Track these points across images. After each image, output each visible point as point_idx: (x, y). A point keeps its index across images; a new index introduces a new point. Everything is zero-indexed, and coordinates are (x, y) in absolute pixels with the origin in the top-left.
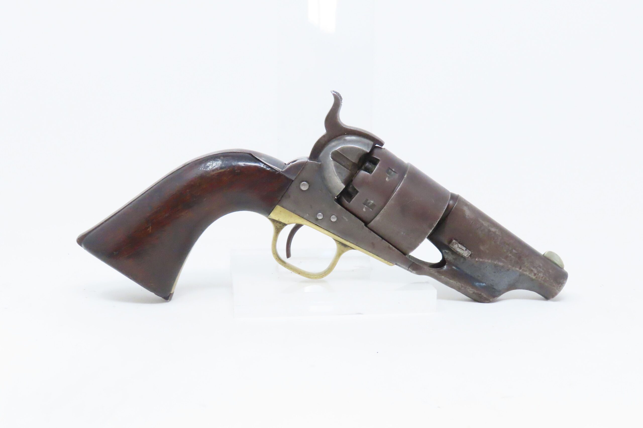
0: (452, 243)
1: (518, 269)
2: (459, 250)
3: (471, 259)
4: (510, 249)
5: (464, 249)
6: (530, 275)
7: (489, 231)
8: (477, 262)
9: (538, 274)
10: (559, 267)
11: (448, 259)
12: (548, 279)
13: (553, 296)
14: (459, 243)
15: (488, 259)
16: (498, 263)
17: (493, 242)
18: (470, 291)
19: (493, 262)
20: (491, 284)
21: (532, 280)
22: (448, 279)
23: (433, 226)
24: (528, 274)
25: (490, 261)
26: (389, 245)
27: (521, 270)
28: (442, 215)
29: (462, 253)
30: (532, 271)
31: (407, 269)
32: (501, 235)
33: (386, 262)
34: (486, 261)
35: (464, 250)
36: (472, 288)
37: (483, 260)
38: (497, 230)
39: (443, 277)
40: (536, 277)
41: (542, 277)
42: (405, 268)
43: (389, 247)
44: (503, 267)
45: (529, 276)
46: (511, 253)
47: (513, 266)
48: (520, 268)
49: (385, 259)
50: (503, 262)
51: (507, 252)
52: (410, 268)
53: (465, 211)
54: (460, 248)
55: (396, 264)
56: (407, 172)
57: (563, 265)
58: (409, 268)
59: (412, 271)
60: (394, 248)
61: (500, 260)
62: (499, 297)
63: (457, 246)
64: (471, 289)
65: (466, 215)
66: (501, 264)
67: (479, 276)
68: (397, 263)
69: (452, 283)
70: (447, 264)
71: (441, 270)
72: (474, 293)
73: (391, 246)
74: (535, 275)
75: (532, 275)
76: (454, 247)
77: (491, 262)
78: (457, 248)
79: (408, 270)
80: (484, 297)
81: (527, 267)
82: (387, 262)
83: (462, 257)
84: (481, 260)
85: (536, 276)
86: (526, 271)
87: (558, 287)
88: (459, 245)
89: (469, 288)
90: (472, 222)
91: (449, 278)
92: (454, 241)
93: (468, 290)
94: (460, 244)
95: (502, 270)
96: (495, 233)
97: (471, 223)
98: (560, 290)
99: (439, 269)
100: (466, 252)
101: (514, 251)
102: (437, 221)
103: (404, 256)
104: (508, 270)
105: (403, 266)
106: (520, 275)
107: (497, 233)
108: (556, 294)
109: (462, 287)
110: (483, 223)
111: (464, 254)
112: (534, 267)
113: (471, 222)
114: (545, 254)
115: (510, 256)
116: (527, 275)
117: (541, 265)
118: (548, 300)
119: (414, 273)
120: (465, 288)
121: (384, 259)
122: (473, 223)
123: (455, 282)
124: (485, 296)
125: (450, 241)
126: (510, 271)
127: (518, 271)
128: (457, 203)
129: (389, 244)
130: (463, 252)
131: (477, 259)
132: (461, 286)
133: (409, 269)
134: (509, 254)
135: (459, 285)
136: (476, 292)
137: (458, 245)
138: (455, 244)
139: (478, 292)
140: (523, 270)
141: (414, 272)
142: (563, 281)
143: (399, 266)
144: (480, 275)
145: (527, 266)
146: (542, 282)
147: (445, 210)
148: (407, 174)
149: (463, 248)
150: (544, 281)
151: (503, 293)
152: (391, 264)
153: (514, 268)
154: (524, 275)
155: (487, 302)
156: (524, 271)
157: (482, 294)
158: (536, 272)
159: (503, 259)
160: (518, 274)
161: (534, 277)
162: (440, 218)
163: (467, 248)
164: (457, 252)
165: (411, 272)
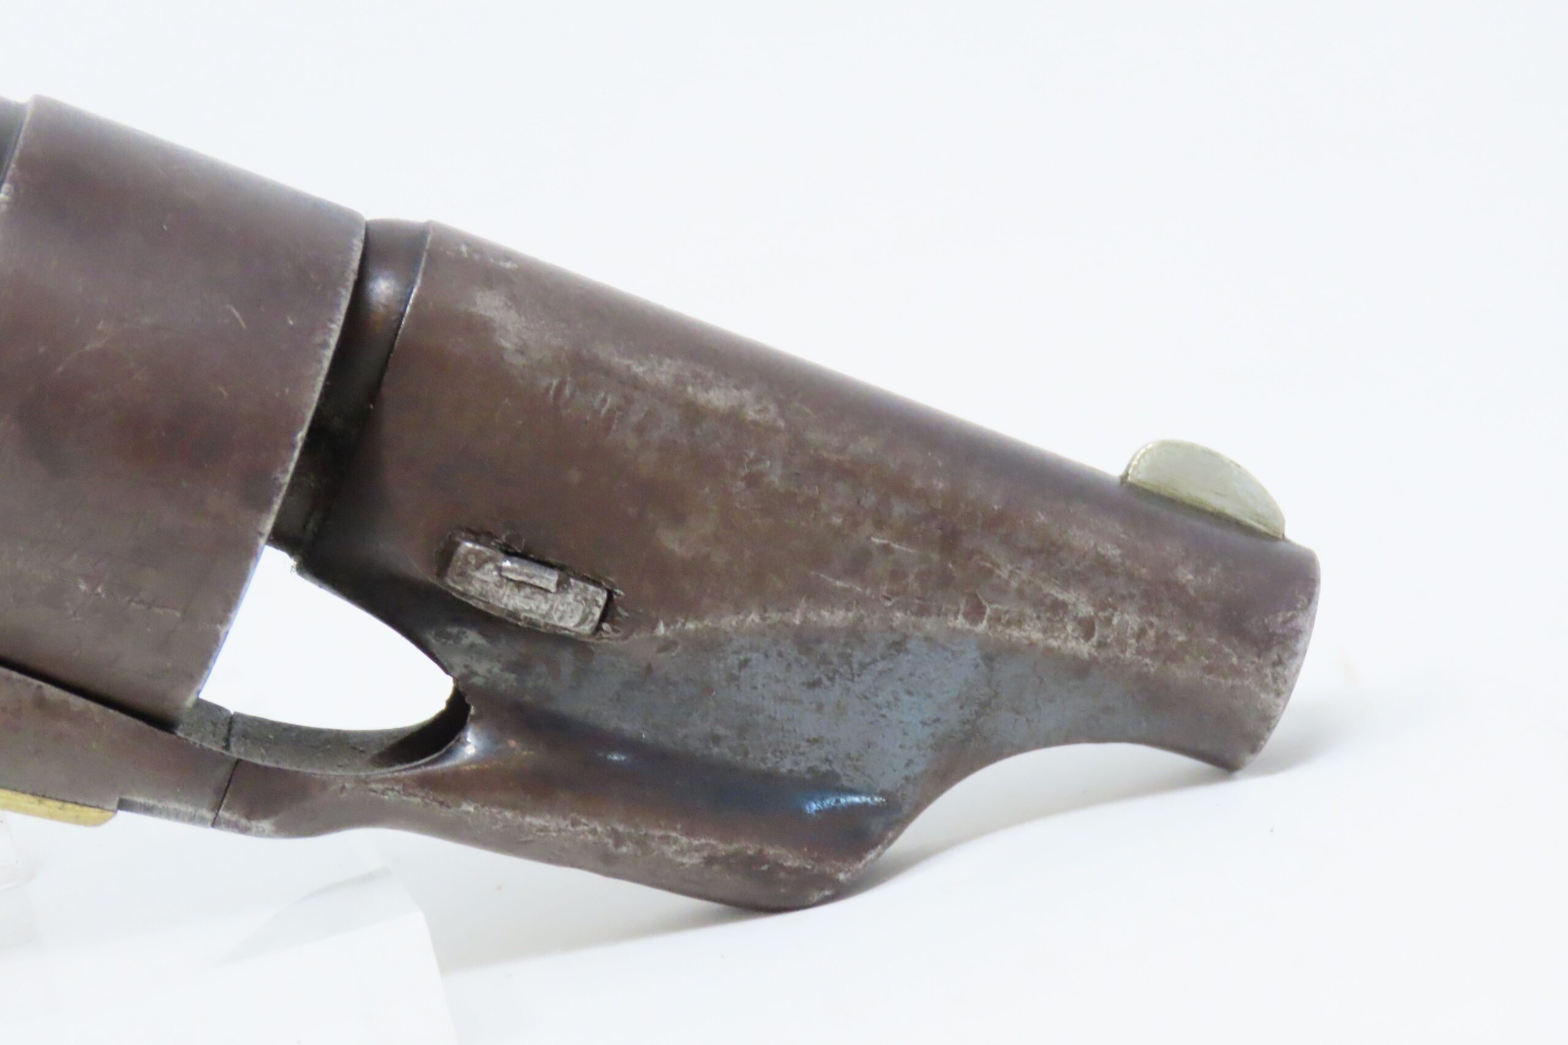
0: (457, 563)
1: (960, 622)
2: (513, 601)
3: (625, 638)
4: (870, 500)
5: (549, 579)
6: (1054, 643)
7: (694, 414)
8: (667, 645)
9: (1108, 621)
10: (1249, 531)
11: (476, 674)
12: (1181, 638)
13: (1253, 742)
14: (501, 555)
15: (739, 608)
16: (813, 617)
17: (741, 484)
18: (682, 852)
19: (774, 616)
20: (811, 770)
21: (1081, 669)
22: (509, 814)
23: (276, 487)
24: (1036, 636)
25: (754, 617)
26: (40, 687)
27: (982, 627)
28: (316, 396)
29: (544, 616)
30: (1058, 607)
31: (210, 816)
32: (781, 423)
33: (52, 805)
34: (729, 622)
35: (552, 587)
36: (690, 833)
37: (708, 622)
38: (747, 394)
39: (469, 808)
40: (1101, 645)
41: (1141, 634)
42: (192, 819)
43: (41, 702)
44: (855, 634)
45: (1049, 650)
46: (880, 525)
47: (922, 611)
48: (976, 612)
49: (41, 794)
50: (848, 601)
51: (856, 525)
52: (228, 808)
53: (491, 319)
54: (520, 585)
55: (123, 805)
56: (13, 165)
57: (1277, 515)
58: (216, 808)
59: (243, 822)
60: (78, 703)
61: (818, 595)
62: (891, 841)
63: (495, 573)
64: (684, 840)
65: (501, 350)
66: (836, 617)
67: (716, 739)
68: (127, 797)
69: (544, 829)
70: (472, 711)
71: (449, 764)
72: (710, 861)
73: (51, 692)
74: (1087, 628)
75: (1066, 640)
76: (474, 589)
77: (763, 619)
78: (500, 586)
79: (215, 823)
80: (791, 871)
81: (1020, 593)
82: (58, 804)
83: (558, 639)
84: (691, 626)
85: (1094, 640)
86: (1019, 622)
87: (1268, 671)
88: (507, 564)
89: (666, 839)
90: (555, 382)
91: (514, 807)
92: (469, 545)
93: (670, 850)
94: (509, 553)
95: (858, 656)
96: (732, 418)
97: (551, 392)
98: (1281, 688)
99: (426, 764)
100: (570, 597)
101: (899, 509)
102: (293, 446)
103: (161, 734)
104: (898, 646)
105: (173, 805)
106: (989, 659)
107: (751, 414)
108: (1267, 720)
109: (619, 840)
110: (639, 370)
111: (561, 618)
112: (1066, 583)
113: (548, 389)
114: (1130, 471)
115: (886, 549)
116: (1032, 644)
117: (1112, 552)
118: (1238, 774)
119: (261, 833)
120: (642, 842)
121: (33, 794)
122: (567, 391)
123: (564, 824)
124: (792, 861)
125: (445, 557)
126: (911, 645)
127: (962, 633)
128: (419, 281)
129: (37, 682)
130: (545, 607)
131: (661, 630)
132: (610, 842)
133: (223, 814)
134: (868, 538)
135: (594, 832)
136: (723, 848)
137: (500, 569)
138: (479, 567)
139: (735, 846)
140: (996, 619)
141: (266, 825)
142: (1293, 618)
143: (148, 810)
144: (721, 731)
145: (1014, 584)
146: (1152, 666)
147: (329, 353)
148: (13, 181)
149: (536, 582)
150: (1155, 654)
151: (919, 807)
152: (93, 813)
153: (929, 624)
154: (1013, 650)
155: (816, 896)
156: (1009, 624)
157: (771, 852)
158: (1086, 610)
159: (839, 584)
160: (972, 654)
161: (1085, 649)
162: (309, 415)
163: (567, 571)
164: (514, 614)
165: (245, 830)
